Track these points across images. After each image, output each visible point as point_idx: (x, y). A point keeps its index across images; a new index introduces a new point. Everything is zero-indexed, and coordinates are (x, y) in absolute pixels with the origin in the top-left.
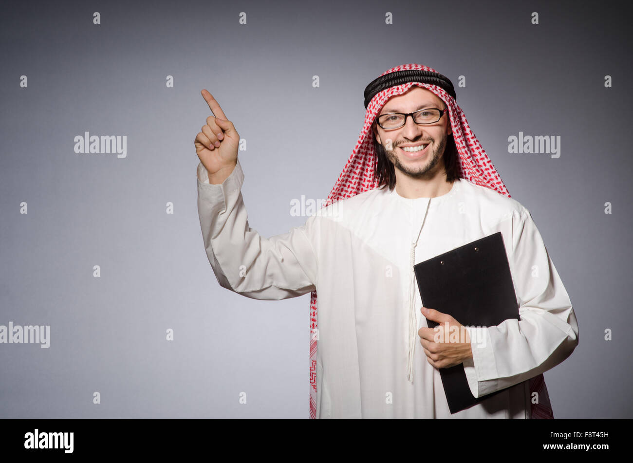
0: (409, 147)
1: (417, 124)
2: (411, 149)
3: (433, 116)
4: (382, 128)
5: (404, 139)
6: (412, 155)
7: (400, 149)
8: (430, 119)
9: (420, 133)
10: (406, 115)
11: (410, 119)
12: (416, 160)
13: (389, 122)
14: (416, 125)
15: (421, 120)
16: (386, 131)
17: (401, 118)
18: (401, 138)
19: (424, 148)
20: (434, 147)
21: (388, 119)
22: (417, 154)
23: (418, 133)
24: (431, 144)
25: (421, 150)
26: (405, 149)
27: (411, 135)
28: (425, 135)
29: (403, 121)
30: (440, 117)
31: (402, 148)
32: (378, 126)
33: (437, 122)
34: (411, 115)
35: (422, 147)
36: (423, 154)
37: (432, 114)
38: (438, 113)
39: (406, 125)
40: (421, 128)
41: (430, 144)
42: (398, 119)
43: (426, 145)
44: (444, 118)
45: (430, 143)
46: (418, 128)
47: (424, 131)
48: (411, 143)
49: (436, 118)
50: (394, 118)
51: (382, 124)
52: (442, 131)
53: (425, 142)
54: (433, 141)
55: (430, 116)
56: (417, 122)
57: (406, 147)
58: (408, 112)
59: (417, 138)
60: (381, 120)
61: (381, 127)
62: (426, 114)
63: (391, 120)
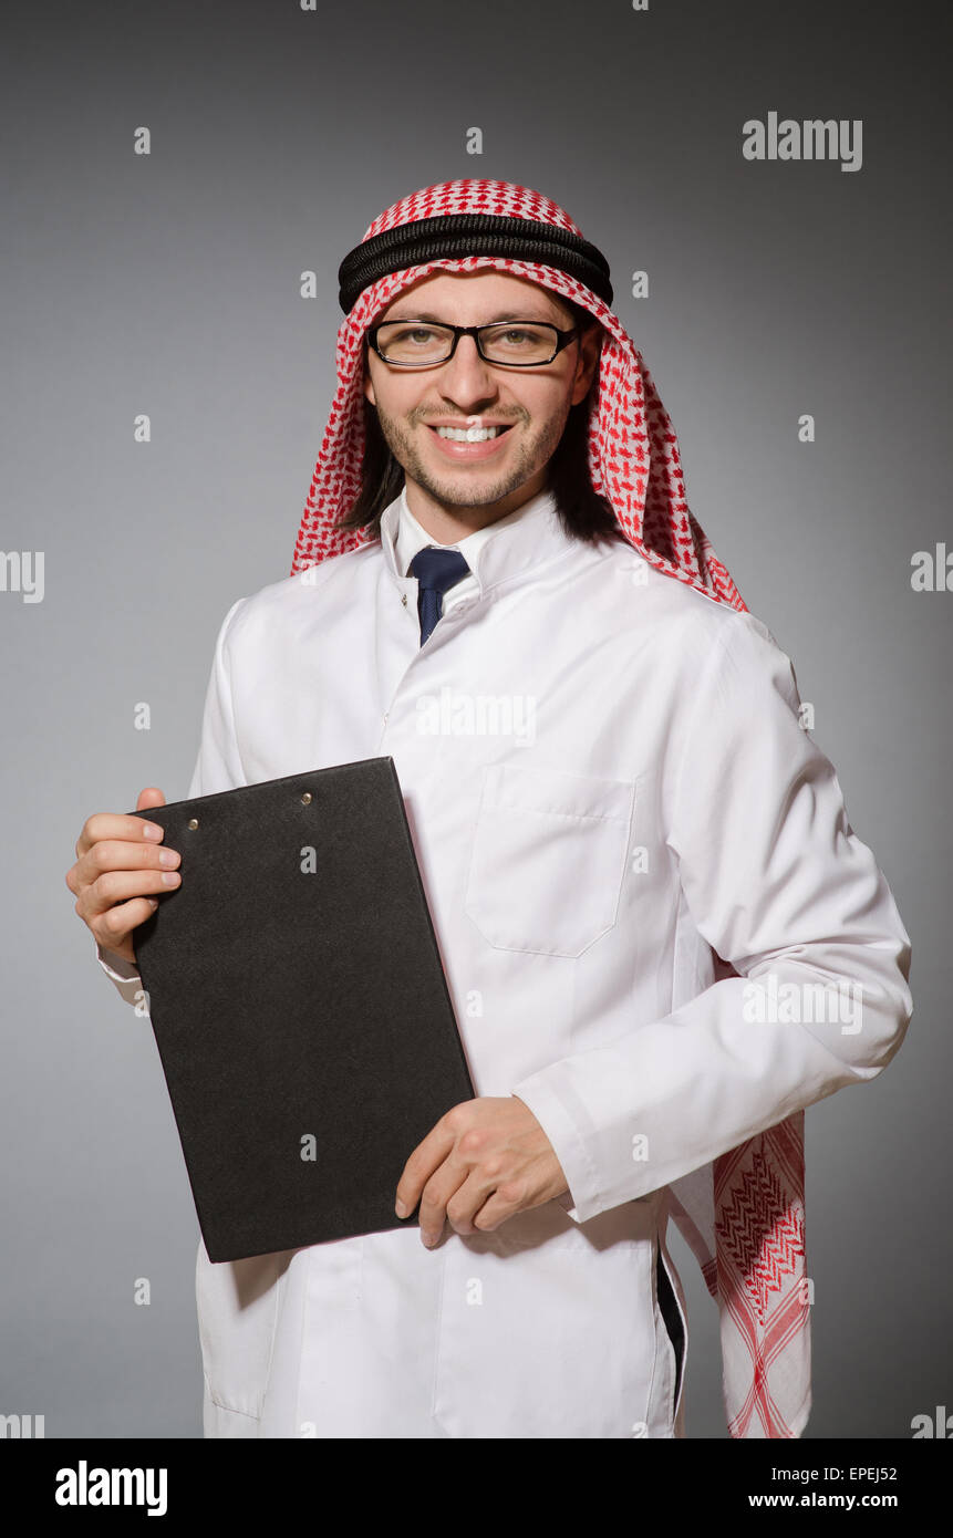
0: (454, 428)
1: (489, 361)
2: (459, 435)
3: (536, 347)
4: (384, 360)
5: (444, 403)
6: (459, 450)
7: (427, 428)
8: (525, 354)
9: (490, 393)
10: (459, 332)
11: (466, 342)
12: (468, 467)
13: (404, 346)
14: (484, 366)
15: (501, 350)
16: (394, 371)
17: (440, 337)
18: (434, 398)
19: (498, 435)
20: (526, 437)
21: (402, 336)
22: (474, 450)
23: (483, 391)
24: (520, 427)
25: (488, 439)
26: (442, 432)
27: (465, 392)
28: (506, 399)
29: (445, 348)
30: (557, 351)
31: (434, 428)
32: (371, 353)
33: (546, 362)
34: (473, 332)
35: (492, 433)
36: (490, 453)
37: (535, 338)
38: (555, 336)
39: (451, 363)
40: (498, 376)
41: (517, 426)
42: (432, 339)
43: (502, 429)
44: (569, 355)
45: (516, 423)
46: (487, 377)
47: (505, 387)
48: (461, 418)
49: (545, 352)
50: (420, 334)
51: (385, 348)
52: (556, 394)
53: (503, 420)
54: (528, 419)
55: (525, 344)
56: (488, 357)
57: (446, 427)
58: (465, 324)
59: (479, 407)
60: (383, 336)
61: (380, 355)
62: (515, 335)
63: (412, 339)
